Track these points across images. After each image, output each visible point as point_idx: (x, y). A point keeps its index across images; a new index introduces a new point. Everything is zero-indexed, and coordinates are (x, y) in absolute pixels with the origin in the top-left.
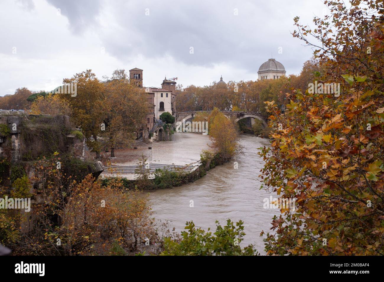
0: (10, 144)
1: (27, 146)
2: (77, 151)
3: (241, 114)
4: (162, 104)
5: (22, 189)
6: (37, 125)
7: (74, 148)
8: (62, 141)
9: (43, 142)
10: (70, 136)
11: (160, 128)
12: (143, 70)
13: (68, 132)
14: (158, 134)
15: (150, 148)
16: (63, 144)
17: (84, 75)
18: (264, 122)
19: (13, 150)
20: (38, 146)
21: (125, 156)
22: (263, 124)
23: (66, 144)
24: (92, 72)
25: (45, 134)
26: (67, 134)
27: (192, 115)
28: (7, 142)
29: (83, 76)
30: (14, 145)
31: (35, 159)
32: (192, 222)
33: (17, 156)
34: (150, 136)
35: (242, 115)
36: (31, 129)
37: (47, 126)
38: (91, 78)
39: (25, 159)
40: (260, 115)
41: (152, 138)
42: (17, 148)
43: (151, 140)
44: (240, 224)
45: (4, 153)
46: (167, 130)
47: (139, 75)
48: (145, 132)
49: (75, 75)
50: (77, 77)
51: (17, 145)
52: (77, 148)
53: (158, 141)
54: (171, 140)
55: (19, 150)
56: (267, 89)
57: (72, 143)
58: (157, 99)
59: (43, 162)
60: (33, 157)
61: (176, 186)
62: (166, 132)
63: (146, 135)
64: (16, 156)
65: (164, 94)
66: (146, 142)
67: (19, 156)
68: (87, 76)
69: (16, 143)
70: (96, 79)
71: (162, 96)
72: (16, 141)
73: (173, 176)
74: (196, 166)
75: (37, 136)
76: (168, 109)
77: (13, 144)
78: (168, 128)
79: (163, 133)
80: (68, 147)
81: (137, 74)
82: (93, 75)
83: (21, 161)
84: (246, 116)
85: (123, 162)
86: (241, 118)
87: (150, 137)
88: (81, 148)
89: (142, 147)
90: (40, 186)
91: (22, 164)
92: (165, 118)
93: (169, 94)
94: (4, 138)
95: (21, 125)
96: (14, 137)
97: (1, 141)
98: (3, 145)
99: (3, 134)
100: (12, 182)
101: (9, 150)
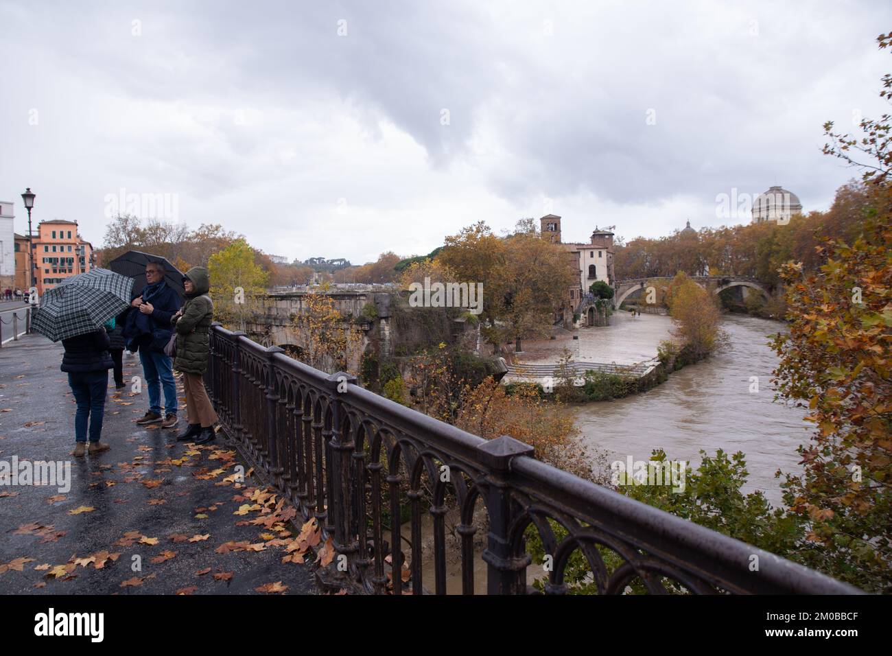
0: (379, 331)
1: (401, 334)
2: (469, 342)
3: (723, 280)
4: (592, 269)
7: (465, 337)
8: (447, 327)
9: (421, 328)
10: (459, 320)
11: (590, 306)
12: (560, 218)
13: (456, 314)
14: (587, 316)
15: (575, 338)
16: (448, 332)
17: (475, 229)
18: (766, 294)
19: (383, 340)
20: (415, 335)
21: (537, 351)
22: (763, 296)
23: (453, 331)
24: (486, 224)
25: (424, 318)
26: (454, 317)
27: (642, 284)
28: (375, 329)
29: (472, 231)
30: (384, 334)
31: (412, 354)
32: (662, 451)
33: (387, 348)
34: (575, 319)
35: (726, 282)
36: (406, 311)
38: (484, 233)
39: (398, 354)
40: (758, 280)
41: (578, 321)
42: (387, 338)
43: (577, 325)
44: (738, 457)
45: (371, 345)
46: (602, 309)
47: (556, 225)
48: (567, 312)
49: (462, 229)
50: (465, 232)
51: (387, 333)
52: (469, 337)
53: (587, 327)
54: (608, 325)
55: (390, 340)
56: (769, 237)
57: (462, 330)
58: (585, 261)
59: (423, 358)
60: (408, 350)
61: (619, 397)
62: (600, 312)
63: (568, 317)
64: (386, 349)
65: (596, 253)
66: (569, 328)
67: (391, 349)
68: (478, 231)
69: (387, 330)
70: (491, 234)
71: (592, 256)
72: (387, 328)
73: (614, 382)
74: (650, 366)
75: (413, 320)
76: (602, 276)
77: (382, 332)
78: (604, 305)
79: (596, 313)
80: (456, 337)
81: (552, 224)
82: (488, 228)
83: (394, 357)
84: (733, 284)
85: (535, 359)
86: (725, 287)
87: (575, 321)
88: (474, 337)
89: (563, 336)
90: (419, 392)
91: (394, 361)
92: (598, 291)
93: (604, 253)
94: (371, 324)
95: (393, 305)
96: (383, 322)
97: (366, 327)
98: (370, 333)
99: (370, 319)
100: (383, 386)
101: (377, 341)
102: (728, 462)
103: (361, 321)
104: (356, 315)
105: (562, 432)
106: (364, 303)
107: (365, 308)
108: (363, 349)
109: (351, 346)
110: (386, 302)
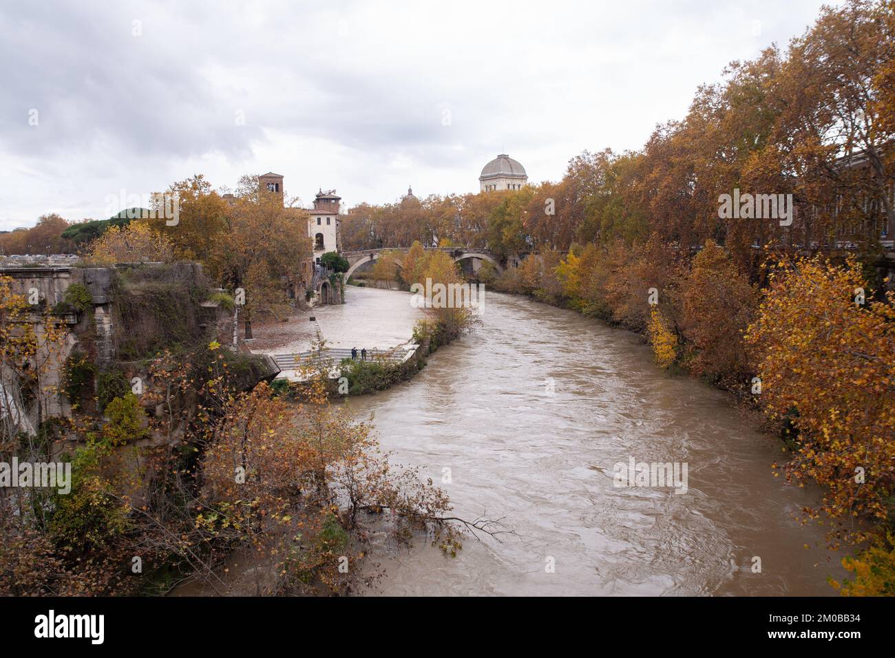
0: (93, 325)
1: (128, 328)
2: (224, 334)
3: (456, 251)
4: (320, 237)
5: (126, 420)
6: (143, 284)
7: (217, 328)
8: (191, 315)
9: (156, 318)
10: (208, 305)
11: (323, 282)
12: (282, 177)
13: (203, 297)
14: (320, 292)
15: (313, 319)
16: (193, 322)
17: (190, 185)
18: (498, 267)
19: (100, 337)
20: (148, 328)
21: (271, 336)
22: (495, 269)
23: (199, 321)
24: (204, 179)
25: (160, 304)
26: (200, 301)
27: (372, 256)
28: (85, 322)
29: (187, 187)
30: (102, 329)
31: (144, 355)
33: (108, 349)
34: (309, 295)
35: (458, 253)
36: (134, 293)
37: (161, 286)
38: (203, 190)
39: (125, 357)
40: (490, 252)
41: (311, 299)
42: (108, 334)
43: (310, 304)
45: (80, 346)
46: (336, 284)
47: (277, 185)
48: (298, 289)
49: (173, 185)
50: (177, 188)
51: (107, 327)
52: (223, 328)
53: (321, 306)
54: (343, 303)
55: (112, 338)
56: (502, 206)
57: (214, 318)
58: (314, 229)
59: (162, 362)
60: (139, 351)
61: (381, 389)
62: (335, 288)
63: (301, 294)
64: (107, 351)
65: (324, 220)
66: (301, 307)
67: (113, 350)
68: (195, 188)
69: (105, 322)
70: (213, 193)
71: (319, 223)
72: (106, 320)
73: (375, 371)
74: (410, 350)
75: (144, 306)
76: (331, 246)
77: (98, 326)
78: (339, 280)
79: (330, 289)
80: (204, 328)
81: (272, 184)
82: (208, 184)
83: (118, 362)
84: (466, 256)
86: (458, 259)
87: (308, 297)
88: (230, 328)
89: (296, 317)
90: (159, 409)
91: (120, 368)
92: (332, 263)
93: (333, 220)
94: (79, 314)
95: (114, 285)
96: (100, 310)
97: (71, 320)
98: (78, 328)
99: (78, 306)
100: (104, 407)
101: (90, 339)
103: (62, 311)
104: (53, 301)
105: (346, 446)
106: (66, 285)
107: (69, 290)
108: (68, 351)
109: (43, 349)
110: (104, 281)
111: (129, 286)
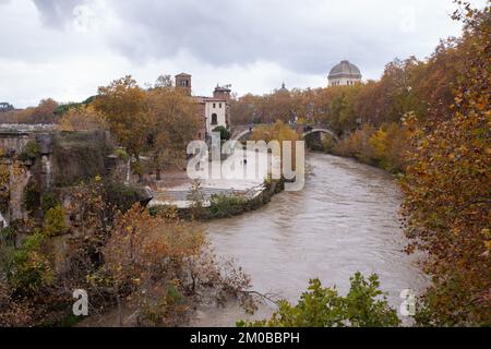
0: (41, 166)
1: (61, 168)
2: (120, 174)
4: (214, 117)
5: (56, 221)
6: (72, 143)
7: (117, 170)
8: (101, 162)
9: (79, 163)
12: (190, 76)
13: (110, 151)
16: (103, 166)
17: (123, 82)
18: (336, 137)
19: (45, 173)
20: (74, 169)
21: (173, 179)
22: (334, 139)
23: (106, 166)
24: (132, 78)
25: (82, 155)
26: (107, 154)
27: (250, 129)
28: (37, 165)
29: (121, 83)
30: (46, 168)
31: (71, 185)
32: (317, 280)
33: (49, 180)
35: (309, 128)
36: (66, 148)
37: (83, 144)
38: (131, 85)
39: (59, 185)
42: (49, 172)
44: (374, 278)
45: (33, 178)
47: (187, 81)
49: (112, 82)
50: (115, 84)
51: (48, 167)
52: (120, 170)
55: (51, 173)
56: (340, 97)
57: (115, 164)
58: (209, 110)
59: (80, 188)
60: (68, 181)
61: (236, 214)
65: (217, 105)
67: (52, 181)
68: (126, 84)
70: (137, 86)
71: (214, 107)
72: (48, 163)
73: (232, 202)
74: (259, 190)
75: (72, 156)
76: (221, 122)
77: (43, 166)
80: (109, 170)
81: (184, 81)
82: (134, 81)
83: (54, 188)
84: (314, 130)
85: (171, 186)
86: (309, 132)
88: (125, 171)
90: (78, 217)
91: (55, 191)
93: (223, 104)
94: (33, 159)
95: (53, 143)
96: (45, 157)
97: (29, 163)
98: (32, 167)
99: (32, 155)
100: (45, 213)
101: (39, 174)
102: (365, 283)
103: (24, 157)
104: (19, 151)
106: (26, 142)
107: (28, 145)
108: (26, 181)
109: (13, 179)
110: (48, 140)
111: (64, 144)
